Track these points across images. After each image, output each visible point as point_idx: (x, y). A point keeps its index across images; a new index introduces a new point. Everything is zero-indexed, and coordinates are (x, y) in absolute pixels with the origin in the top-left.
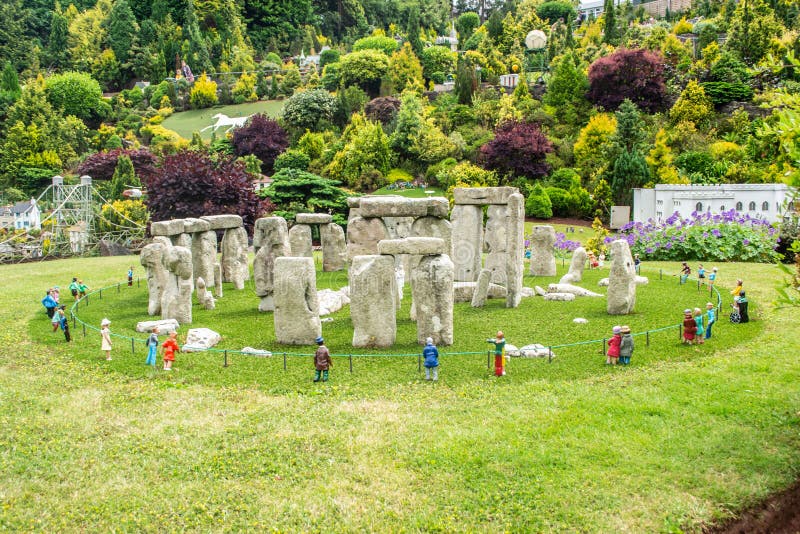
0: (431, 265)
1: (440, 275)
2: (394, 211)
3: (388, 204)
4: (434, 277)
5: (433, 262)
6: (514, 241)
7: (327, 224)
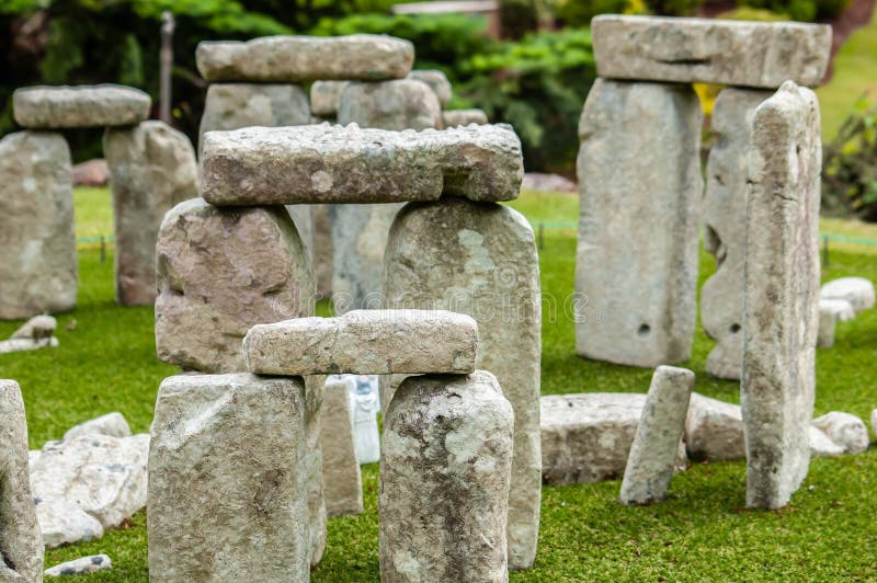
0: (432, 413)
1: (462, 448)
2: (323, 182)
3: (301, 161)
4: (443, 455)
5: (439, 405)
6: (772, 271)
7: (128, 128)
